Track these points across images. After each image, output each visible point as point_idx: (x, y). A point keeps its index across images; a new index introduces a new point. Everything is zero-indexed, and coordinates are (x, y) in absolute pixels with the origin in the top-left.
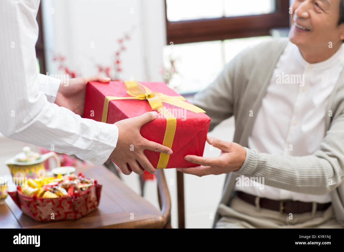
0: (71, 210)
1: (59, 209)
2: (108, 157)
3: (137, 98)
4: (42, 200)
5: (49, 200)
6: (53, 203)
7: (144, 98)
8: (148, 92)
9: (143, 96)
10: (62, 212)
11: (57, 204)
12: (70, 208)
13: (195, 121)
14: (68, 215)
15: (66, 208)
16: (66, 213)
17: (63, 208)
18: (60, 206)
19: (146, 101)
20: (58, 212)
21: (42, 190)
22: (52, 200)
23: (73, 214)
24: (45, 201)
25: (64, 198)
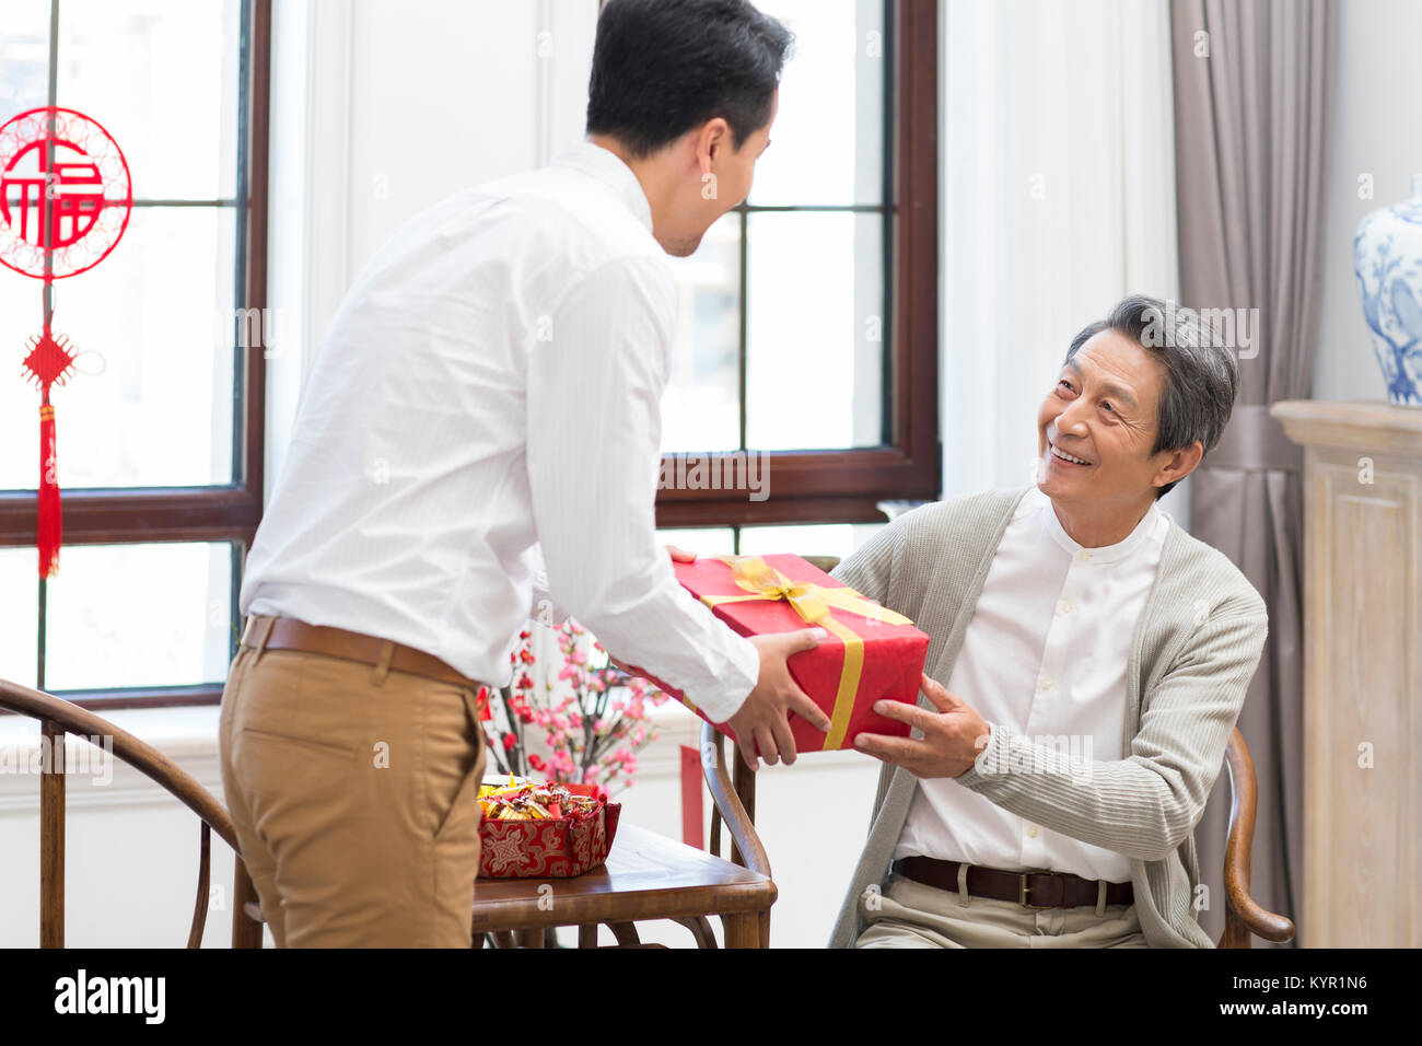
0: (560, 853)
1: (534, 849)
2: (740, 704)
3: (764, 596)
4: (499, 824)
5: (516, 825)
6: (524, 834)
7: (780, 597)
8: (786, 584)
9: (775, 592)
10: (540, 857)
11: (531, 837)
12: (560, 847)
13: (900, 643)
14: (554, 866)
15: (552, 846)
16: (550, 860)
17: (544, 847)
18: (537, 841)
19: (784, 601)
20: (531, 855)
21: (493, 805)
22: (520, 825)
23: (564, 864)
24: (505, 826)
25: (548, 823)
